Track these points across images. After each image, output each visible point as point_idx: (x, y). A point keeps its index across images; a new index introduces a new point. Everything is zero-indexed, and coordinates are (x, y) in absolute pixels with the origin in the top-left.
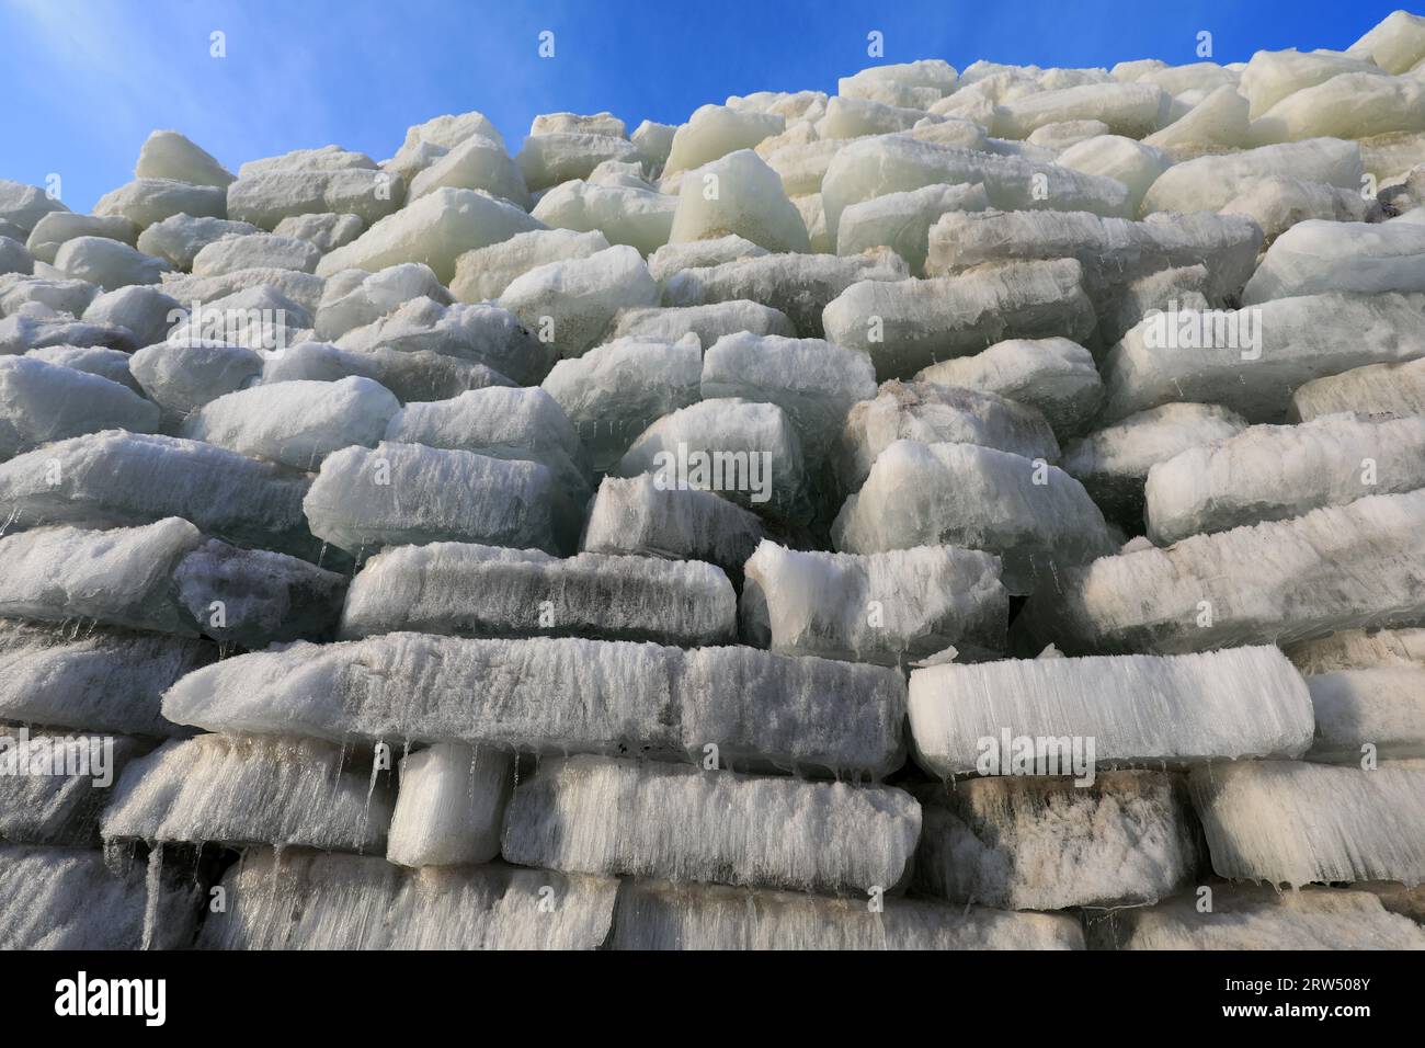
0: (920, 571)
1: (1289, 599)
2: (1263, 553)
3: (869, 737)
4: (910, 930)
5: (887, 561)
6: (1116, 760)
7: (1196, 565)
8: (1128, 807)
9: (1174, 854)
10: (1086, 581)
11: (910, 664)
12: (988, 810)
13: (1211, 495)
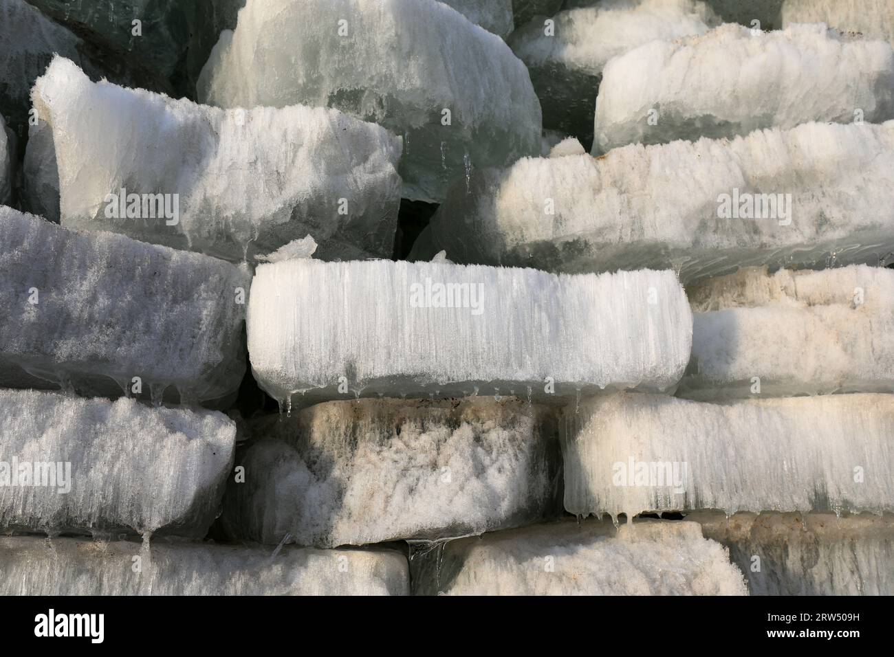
0: (290, 137)
1: (703, 226)
2: (692, 171)
3: (181, 345)
4: (195, 575)
5: (249, 119)
6: (479, 382)
7: (622, 175)
8: (483, 436)
9: (519, 485)
10: (504, 185)
11: (257, 257)
12: (328, 439)
13: (659, 100)
